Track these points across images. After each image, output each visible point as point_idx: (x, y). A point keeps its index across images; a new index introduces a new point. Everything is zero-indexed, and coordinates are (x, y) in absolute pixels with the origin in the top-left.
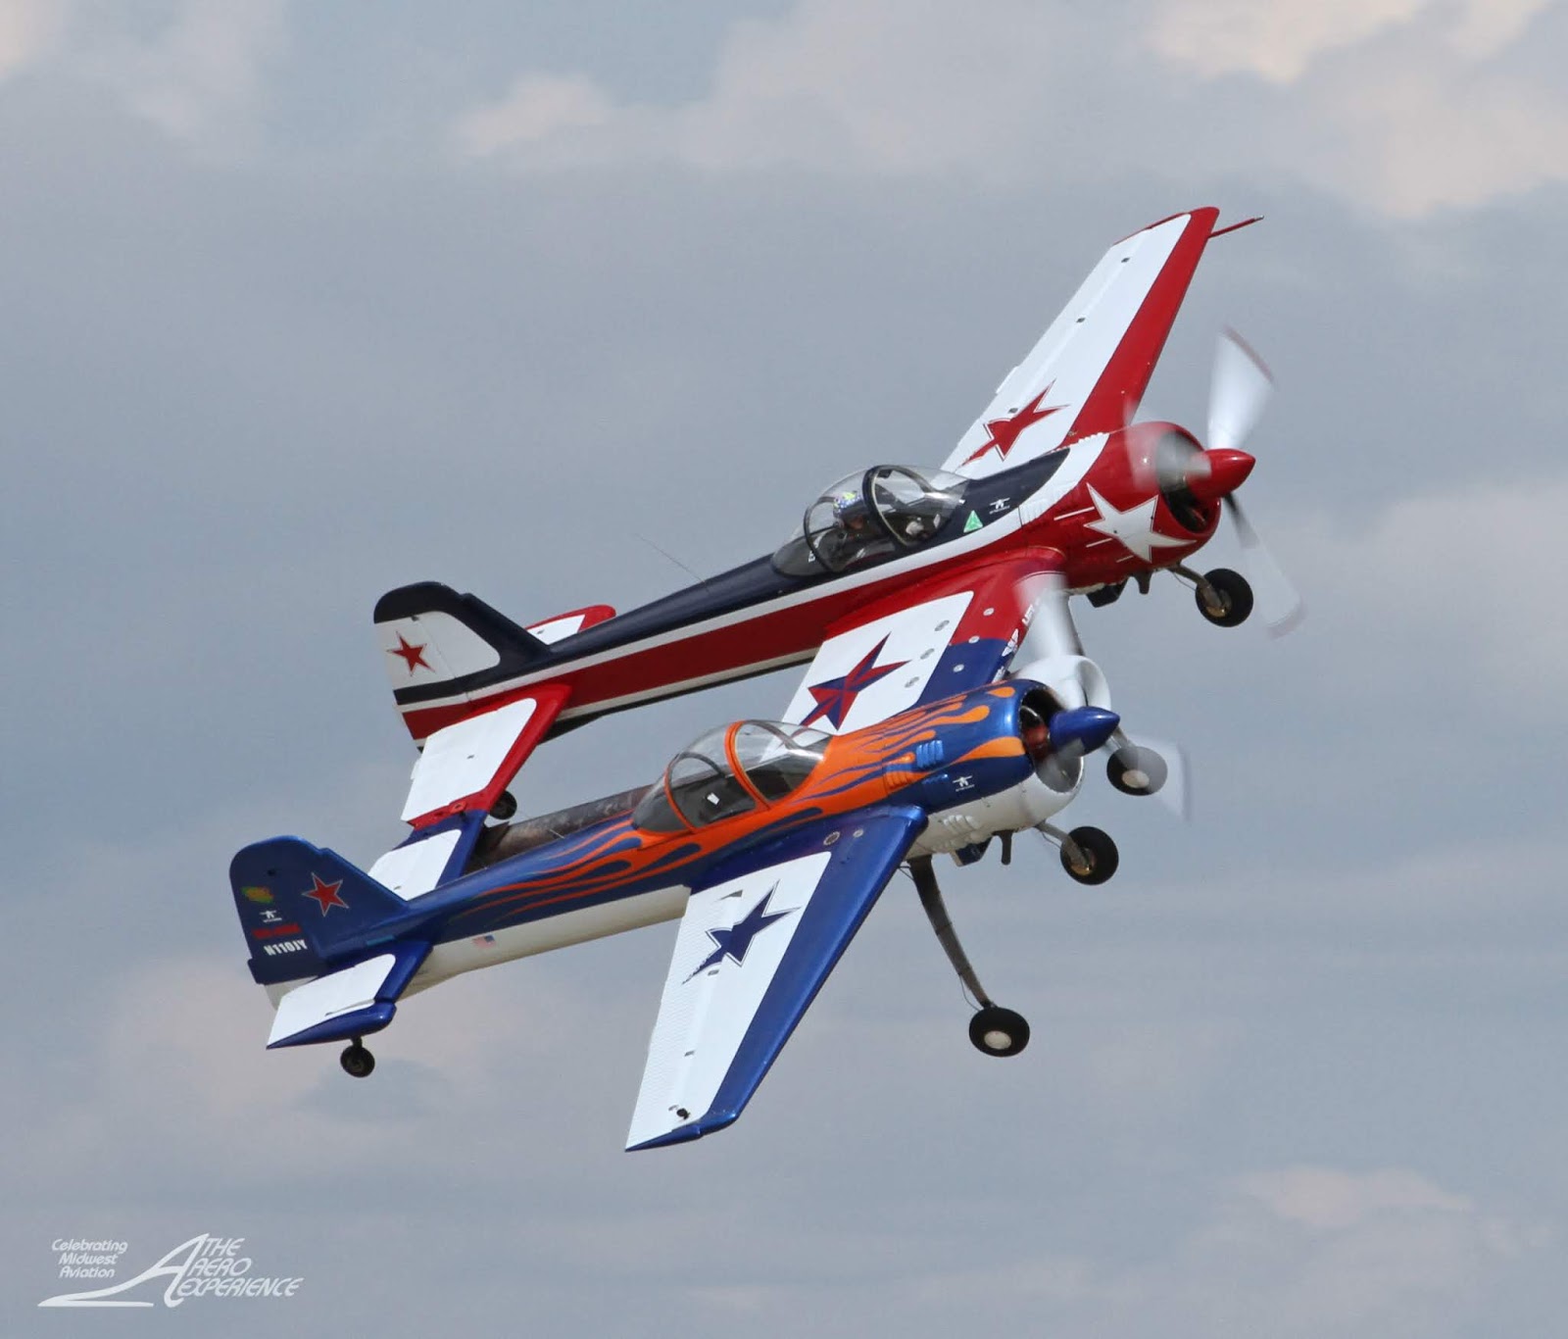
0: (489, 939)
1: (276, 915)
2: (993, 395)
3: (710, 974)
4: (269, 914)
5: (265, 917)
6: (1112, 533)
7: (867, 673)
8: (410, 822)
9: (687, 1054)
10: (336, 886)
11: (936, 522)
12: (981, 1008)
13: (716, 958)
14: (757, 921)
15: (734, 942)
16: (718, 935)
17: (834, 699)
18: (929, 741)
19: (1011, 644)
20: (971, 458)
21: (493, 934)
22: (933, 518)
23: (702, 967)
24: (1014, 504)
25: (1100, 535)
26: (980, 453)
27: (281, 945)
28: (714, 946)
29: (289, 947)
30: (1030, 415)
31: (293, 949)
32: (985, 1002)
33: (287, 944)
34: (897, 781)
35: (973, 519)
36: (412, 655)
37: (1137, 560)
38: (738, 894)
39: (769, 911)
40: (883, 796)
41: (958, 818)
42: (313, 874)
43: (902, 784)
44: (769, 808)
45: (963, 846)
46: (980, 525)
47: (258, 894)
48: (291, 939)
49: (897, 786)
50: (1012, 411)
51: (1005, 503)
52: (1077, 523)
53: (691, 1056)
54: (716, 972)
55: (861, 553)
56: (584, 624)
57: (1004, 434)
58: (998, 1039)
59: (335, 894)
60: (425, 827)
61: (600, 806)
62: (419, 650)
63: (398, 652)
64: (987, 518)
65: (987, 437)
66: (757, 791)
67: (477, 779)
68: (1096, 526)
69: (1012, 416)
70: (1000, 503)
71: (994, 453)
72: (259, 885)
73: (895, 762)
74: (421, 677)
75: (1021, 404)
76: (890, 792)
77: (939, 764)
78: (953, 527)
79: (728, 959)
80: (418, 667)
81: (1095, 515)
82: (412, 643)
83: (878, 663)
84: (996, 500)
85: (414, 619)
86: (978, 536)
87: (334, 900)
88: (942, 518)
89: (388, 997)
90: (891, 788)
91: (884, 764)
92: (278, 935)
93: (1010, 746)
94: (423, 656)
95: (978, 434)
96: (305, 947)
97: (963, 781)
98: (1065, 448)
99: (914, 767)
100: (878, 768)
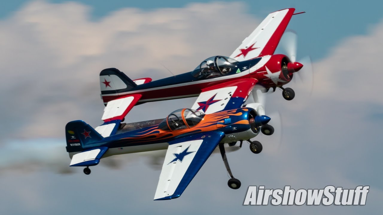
0: (122, 149)
1: (75, 137)
2: (242, 43)
3: (174, 163)
4: (73, 137)
5: (72, 137)
6: (269, 77)
7: (211, 101)
8: (104, 120)
9: (168, 180)
10: (89, 133)
11: (230, 70)
12: (231, 178)
13: (175, 160)
14: (185, 153)
15: (180, 157)
16: (176, 155)
17: (204, 106)
18: (228, 118)
19: (245, 99)
20: (237, 56)
21: (123, 147)
22: (229, 69)
23: (172, 162)
24: (248, 68)
25: (266, 77)
26: (239, 56)
27: (74, 144)
28: (175, 157)
29: (76, 145)
30: (250, 49)
31: (77, 145)
32: (232, 177)
33: (76, 144)
34: (220, 126)
35: (239, 70)
36: (107, 84)
37: (274, 84)
38: (181, 146)
39: (188, 151)
40: (216, 129)
41: (232, 136)
42: (84, 129)
43: (221, 127)
44: (190, 128)
45: (231, 142)
46: (240, 72)
47: (71, 132)
48: (77, 143)
49: (219, 127)
50: (246, 47)
51: (246, 68)
52: (262, 74)
53: (169, 181)
54: (175, 163)
55: (212, 75)
56: (145, 82)
57: (245, 52)
58: (234, 185)
59: (89, 134)
60: (107, 122)
61: (147, 122)
62: (109, 83)
63: (104, 83)
64: (242, 70)
65: (240, 52)
66: (188, 124)
67: (119, 113)
68: (266, 75)
69: (246, 48)
70: (245, 68)
71: (242, 56)
72: (72, 130)
73: (220, 122)
74: (108, 89)
75: (249, 46)
76: (217, 128)
77: (230, 124)
78: (234, 72)
79: (178, 161)
80: (108, 87)
81: (266, 73)
82: (108, 81)
83: (214, 99)
84: (244, 67)
85: (109, 76)
86: (239, 74)
87: (88, 135)
88: (231, 69)
89: (98, 158)
90: (218, 128)
91: (217, 122)
92: (74, 141)
93: (246, 122)
94: (110, 84)
95: (238, 51)
96: (80, 145)
97: (234, 128)
98: (260, 57)
99: (224, 124)
100: (216, 123)
